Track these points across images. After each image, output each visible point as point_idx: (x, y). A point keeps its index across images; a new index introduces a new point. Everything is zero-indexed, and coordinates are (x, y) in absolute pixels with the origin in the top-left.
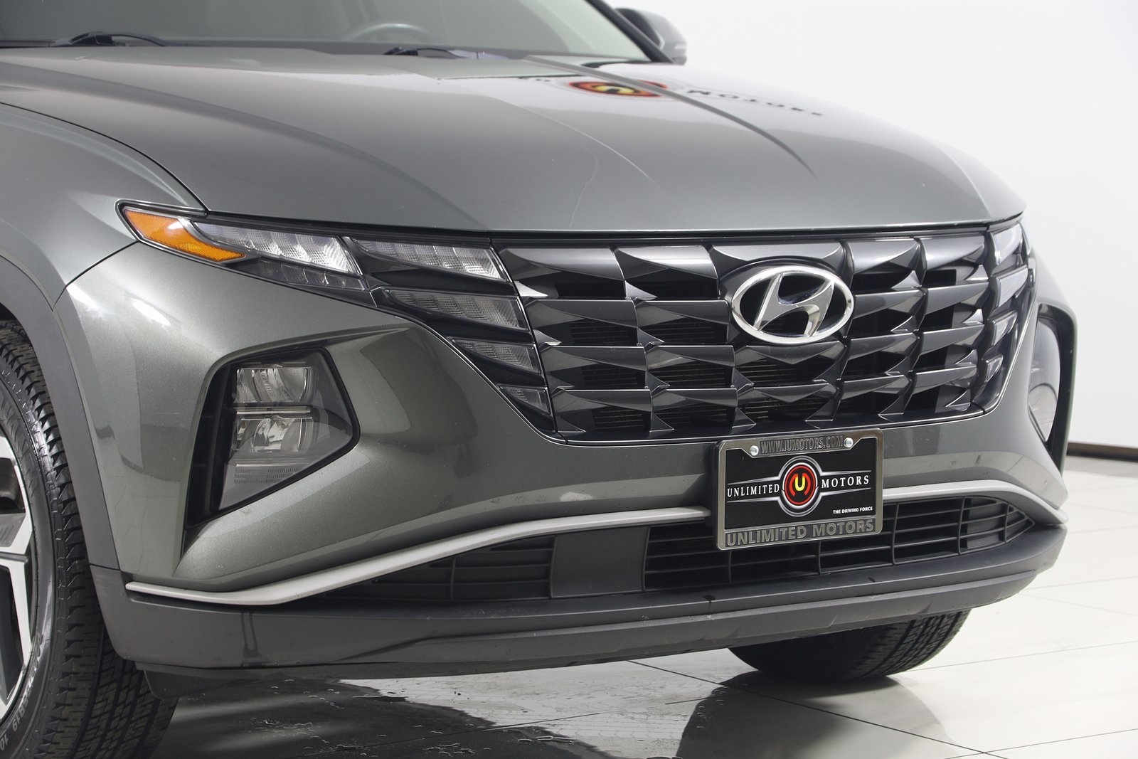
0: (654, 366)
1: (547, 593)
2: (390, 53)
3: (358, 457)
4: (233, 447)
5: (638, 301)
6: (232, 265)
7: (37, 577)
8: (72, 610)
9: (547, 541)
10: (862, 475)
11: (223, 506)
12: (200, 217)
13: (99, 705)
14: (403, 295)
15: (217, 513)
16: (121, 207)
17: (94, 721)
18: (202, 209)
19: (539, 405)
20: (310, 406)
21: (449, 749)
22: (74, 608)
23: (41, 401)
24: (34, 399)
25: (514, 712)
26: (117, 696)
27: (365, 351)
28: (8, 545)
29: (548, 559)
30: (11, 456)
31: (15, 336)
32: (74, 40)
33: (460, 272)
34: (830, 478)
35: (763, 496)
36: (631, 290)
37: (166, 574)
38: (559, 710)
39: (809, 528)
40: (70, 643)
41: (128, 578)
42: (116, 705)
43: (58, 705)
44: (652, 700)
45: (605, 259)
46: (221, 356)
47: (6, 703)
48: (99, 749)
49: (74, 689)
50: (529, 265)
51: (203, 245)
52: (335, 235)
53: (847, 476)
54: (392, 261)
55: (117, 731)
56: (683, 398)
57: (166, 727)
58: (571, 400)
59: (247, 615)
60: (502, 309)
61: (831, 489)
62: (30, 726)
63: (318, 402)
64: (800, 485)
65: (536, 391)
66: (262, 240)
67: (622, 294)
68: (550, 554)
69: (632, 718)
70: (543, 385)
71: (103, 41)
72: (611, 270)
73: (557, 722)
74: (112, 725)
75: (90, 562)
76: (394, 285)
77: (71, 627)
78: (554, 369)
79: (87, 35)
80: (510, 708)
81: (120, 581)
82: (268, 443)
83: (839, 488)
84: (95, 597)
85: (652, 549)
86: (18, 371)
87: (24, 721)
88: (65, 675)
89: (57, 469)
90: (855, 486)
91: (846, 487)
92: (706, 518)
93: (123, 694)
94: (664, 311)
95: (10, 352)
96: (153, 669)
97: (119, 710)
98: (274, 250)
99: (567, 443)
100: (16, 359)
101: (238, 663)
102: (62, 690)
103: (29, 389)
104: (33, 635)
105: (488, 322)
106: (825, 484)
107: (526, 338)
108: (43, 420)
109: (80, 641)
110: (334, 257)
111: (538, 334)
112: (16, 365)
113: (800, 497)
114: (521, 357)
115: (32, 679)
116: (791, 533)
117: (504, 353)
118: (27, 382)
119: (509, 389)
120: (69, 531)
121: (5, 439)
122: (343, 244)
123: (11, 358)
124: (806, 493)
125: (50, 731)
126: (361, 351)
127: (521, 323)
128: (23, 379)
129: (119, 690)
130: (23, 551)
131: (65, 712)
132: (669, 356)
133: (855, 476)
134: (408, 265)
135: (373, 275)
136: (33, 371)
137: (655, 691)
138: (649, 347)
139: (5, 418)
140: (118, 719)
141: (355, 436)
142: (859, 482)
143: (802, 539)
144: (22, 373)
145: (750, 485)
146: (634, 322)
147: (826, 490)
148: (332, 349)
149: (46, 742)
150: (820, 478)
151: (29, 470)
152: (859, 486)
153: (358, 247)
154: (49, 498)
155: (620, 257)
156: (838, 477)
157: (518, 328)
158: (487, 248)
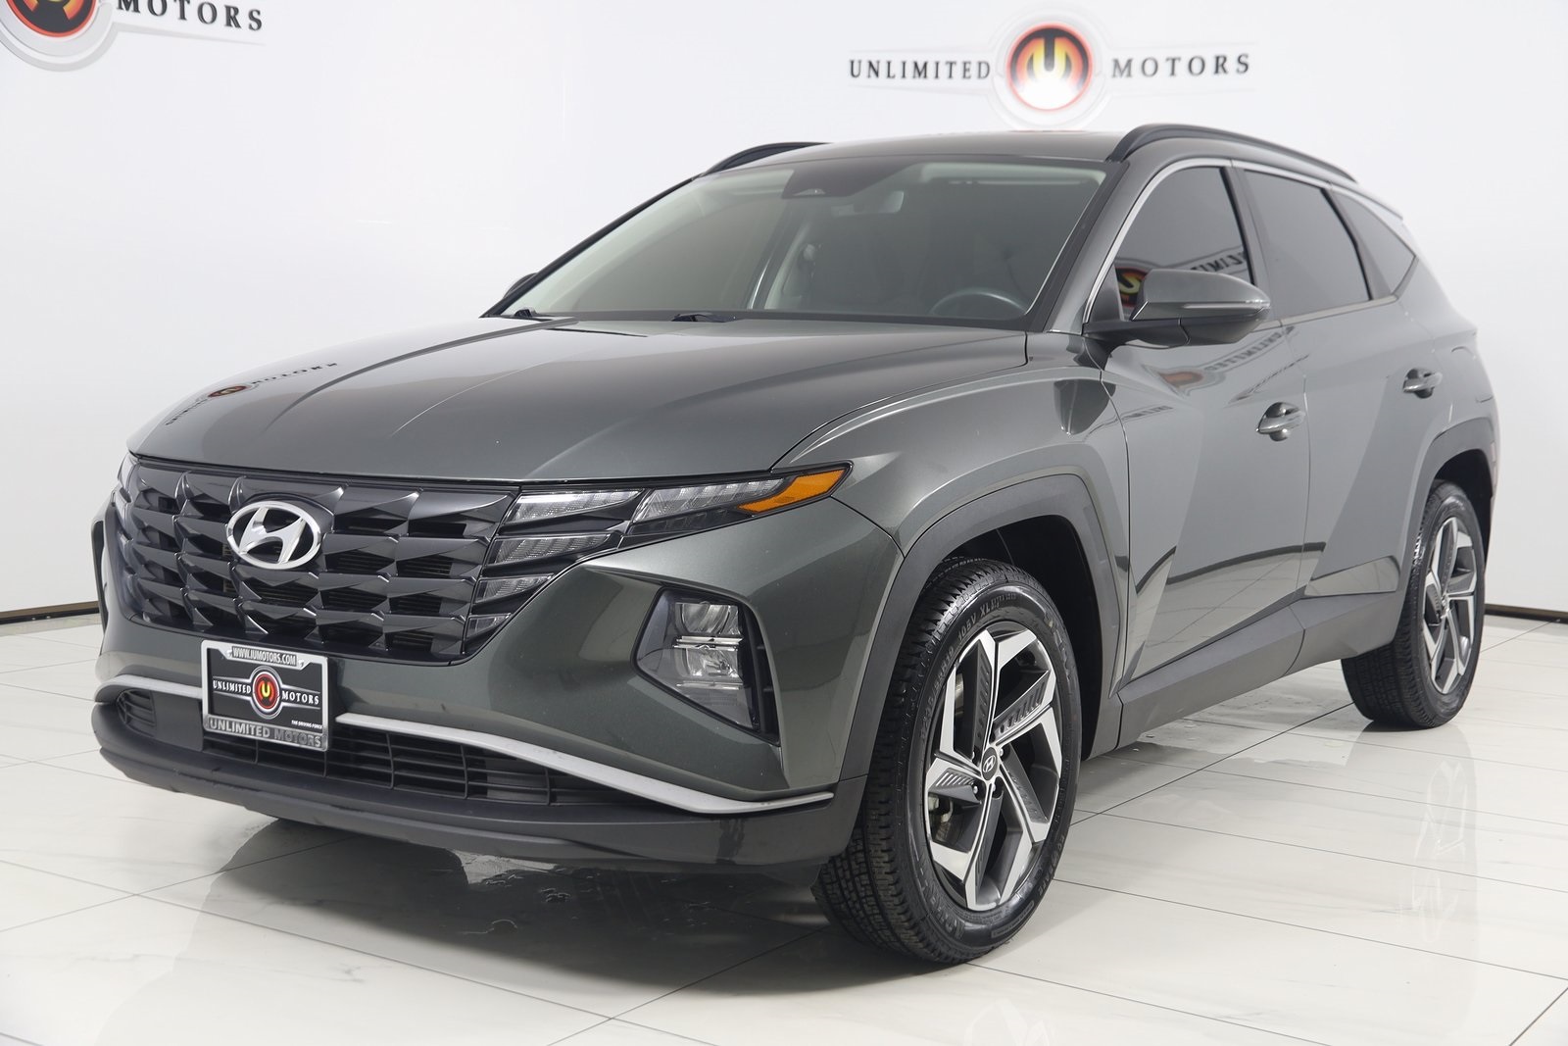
10: (314, 696)
34: (290, 691)
35: (238, 693)
39: (272, 730)
53: (302, 693)
61: (288, 701)
64: (266, 691)
83: (295, 701)
90: (307, 703)
91: (301, 702)
106: (285, 696)
113: (266, 702)
116: (258, 731)
124: (271, 699)
133: (308, 694)
142: (311, 701)
143: (265, 738)
145: (230, 682)
147: (285, 701)
150: (281, 690)
152: (310, 705)
156: (296, 692)
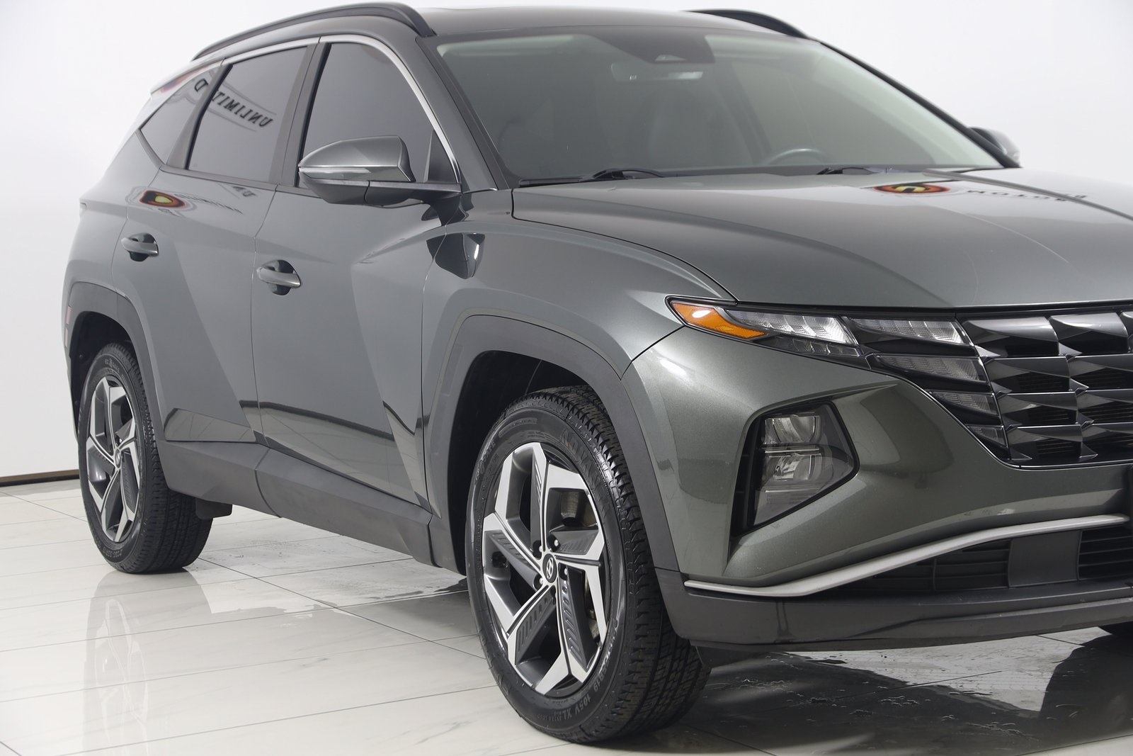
0: (1083, 406)
1: (1006, 583)
2: (822, 173)
3: (858, 483)
4: (764, 478)
5: (1069, 357)
6: (757, 341)
7: (610, 577)
8: (640, 601)
9: (1006, 543)
11: (756, 522)
12: (731, 306)
13: (660, 672)
14: (888, 358)
15: (753, 528)
16: (669, 301)
17: (655, 684)
18: (733, 300)
19: (996, 440)
20: (817, 445)
21: (898, 701)
22: (642, 600)
23: (608, 446)
24: (602, 445)
25: (935, 671)
26: (671, 666)
27: (864, 403)
28: (584, 554)
29: (1006, 557)
30: (585, 488)
31: (581, 398)
32: (595, 176)
33: (928, 339)
36: (1063, 349)
37: (717, 574)
38: (970, 669)
40: (639, 626)
41: (686, 577)
42: (670, 672)
43: (630, 672)
44: (1039, 660)
45: (1042, 325)
46: (756, 409)
47: (587, 671)
48: (657, 704)
49: (641, 661)
50: (986, 332)
51: (735, 327)
52: (834, 316)
54: (880, 334)
55: (671, 691)
56: (1103, 430)
57: (703, 688)
58: (1024, 434)
59: (780, 604)
60: (965, 367)
62: (608, 688)
63: (824, 441)
65: (993, 428)
66: (776, 321)
67: (1056, 353)
68: (1007, 554)
69: (1030, 675)
70: (999, 424)
71: (616, 176)
72: (1047, 333)
73: (972, 678)
74: (667, 687)
75: (655, 565)
76: (882, 351)
77: (639, 614)
78: (1007, 411)
79: (604, 172)
80: (932, 667)
81: (680, 580)
82: (784, 474)
84: (658, 591)
85: (1084, 547)
86: (587, 424)
87: (603, 685)
88: (635, 650)
89: (624, 497)
92: (1126, 523)
93: (675, 664)
94: (1088, 363)
95: (579, 411)
96: (701, 645)
97: (672, 675)
98: (788, 329)
99: (1020, 468)
100: (585, 415)
101: (772, 640)
102: (633, 661)
103: (597, 437)
104: (608, 619)
105: (954, 377)
107: (985, 389)
108: (611, 461)
109: (647, 624)
110: (834, 332)
111: (994, 385)
112: (586, 421)
114: (980, 403)
115: (609, 653)
117: (967, 400)
118: (595, 433)
119: (974, 428)
120: (635, 543)
121: (579, 475)
122: (841, 322)
123: (581, 415)
125: (624, 692)
126: (861, 403)
127: (981, 377)
128: (592, 430)
129: (673, 660)
130: (598, 559)
131: (635, 678)
132: (1094, 399)
134: (893, 336)
135: (866, 344)
136: (599, 424)
137: (1038, 652)
138: (1080, 392)
139: (579, 459)
140: (671, 682)
141: (857, 467)
144: (591, 426)
146: (1067, 372)
148: (837, 402)
149: (620, 700)
151: (601, 498)
153: (854, 323)
154: (618, 518)
155: (1053, 323)
157: (978, 381)
158: (952, 321)
